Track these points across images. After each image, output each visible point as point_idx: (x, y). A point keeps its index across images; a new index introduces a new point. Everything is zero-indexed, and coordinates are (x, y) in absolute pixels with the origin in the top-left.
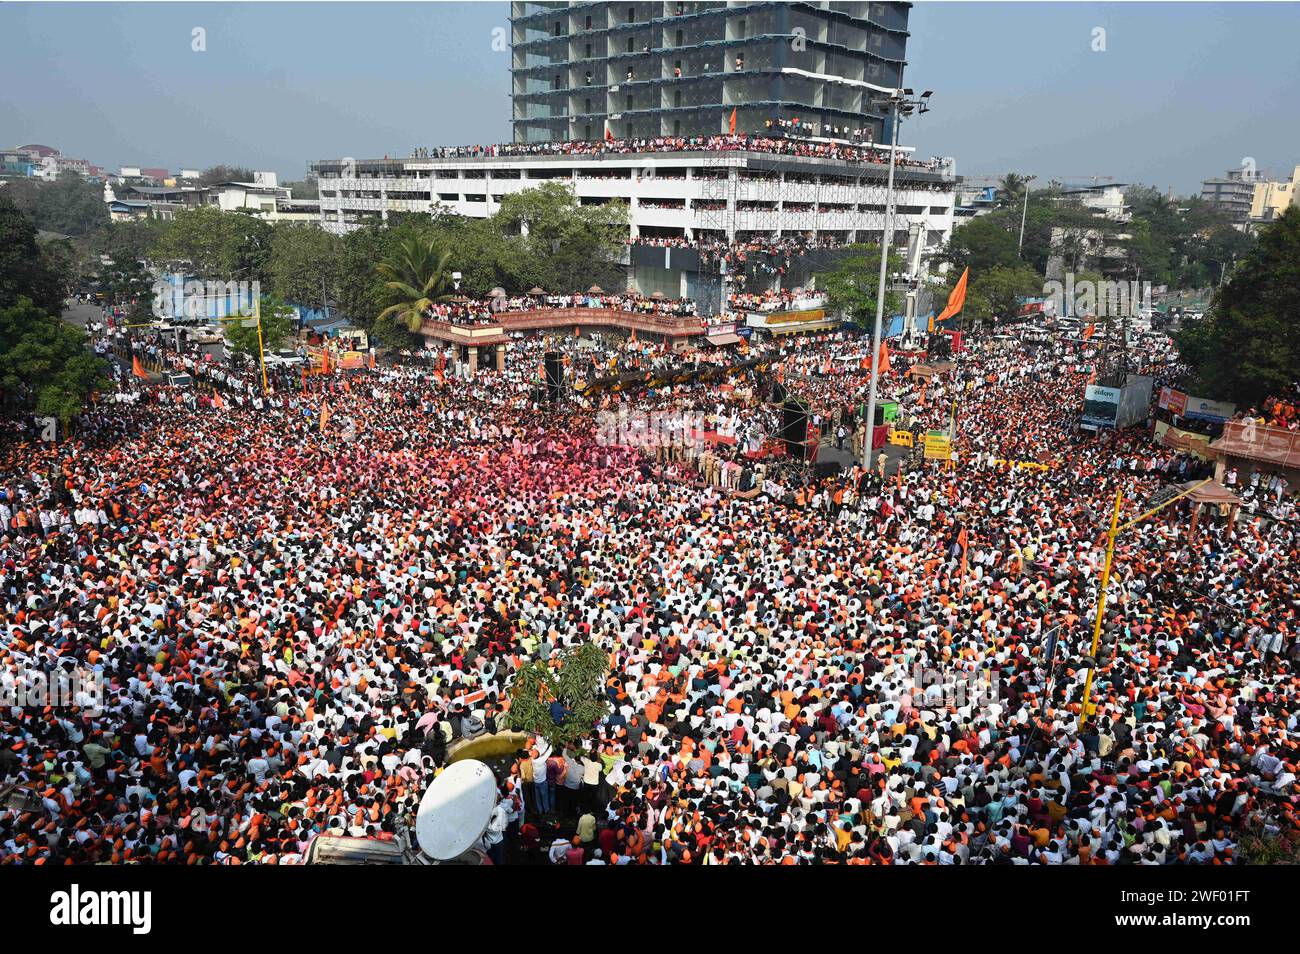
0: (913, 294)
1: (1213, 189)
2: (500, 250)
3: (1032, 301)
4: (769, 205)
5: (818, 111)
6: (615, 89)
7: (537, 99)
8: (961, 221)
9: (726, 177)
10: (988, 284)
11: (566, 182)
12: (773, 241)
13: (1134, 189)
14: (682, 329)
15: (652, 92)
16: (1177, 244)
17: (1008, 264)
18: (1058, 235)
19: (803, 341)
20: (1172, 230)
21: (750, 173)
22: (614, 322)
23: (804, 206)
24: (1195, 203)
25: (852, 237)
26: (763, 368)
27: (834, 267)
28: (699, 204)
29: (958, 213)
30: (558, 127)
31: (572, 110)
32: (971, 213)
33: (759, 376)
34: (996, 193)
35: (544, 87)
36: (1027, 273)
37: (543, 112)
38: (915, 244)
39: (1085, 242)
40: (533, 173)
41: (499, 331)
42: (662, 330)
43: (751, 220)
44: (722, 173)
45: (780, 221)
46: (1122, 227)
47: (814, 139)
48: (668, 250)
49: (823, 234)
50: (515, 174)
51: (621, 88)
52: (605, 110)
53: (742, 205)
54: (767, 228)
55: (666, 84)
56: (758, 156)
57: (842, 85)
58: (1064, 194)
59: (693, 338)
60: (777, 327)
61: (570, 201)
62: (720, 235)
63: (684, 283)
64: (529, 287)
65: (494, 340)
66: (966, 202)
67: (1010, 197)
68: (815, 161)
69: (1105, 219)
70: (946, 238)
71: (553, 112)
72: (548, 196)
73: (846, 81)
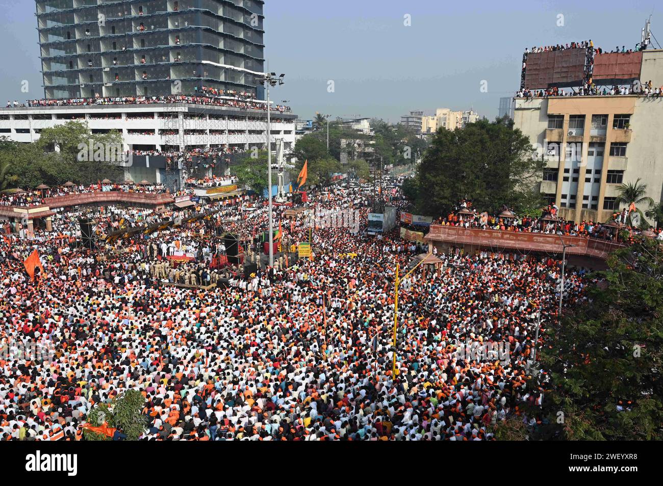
0: (281, 174)
1: (405, 120)
2: (44, 161)
3: (336, 174)
4: (202, 132)
5: (222, 83)
6: (107, 69)
7: (59, 74)
8: (299, 137)
9: (177, 117)
10: (316, 168)
11: (82, 121)
12: (207, 150)
13: (373, 120)
14: (160, 200)
15: (130, 72)
16: (394, 145)
17: (323, 157)
18: (344, 142)
19: (227, 202)
20: (392, 139)
21: (189, 115)
22: (119, 199)
23: (221, 132)
24: (399, 126)
25: (247, 147)
26: (209, 218)
27: (239, 163)
28: (163, 132)
29: (297, 133)
30: (74, 90)
31: (81, 80)
32: (302, 133)
33: (207, 222)
34: (313, 123)
35: (63, 68)
36: (333, 162)
37: (64, 81)
38: (279, 149)
39: (356, 145)
40: (59, 116)
41: (47, 208)
42: (148, 201)
43: (193, 140)
44: (175, 115)
45: (208, 140)
46: (371, 138)
47: (222, 97)
48: (147, 157)
49: (232, 146)
50: (49, 117)
51: (111, 69)
52: (102, 81)
53: (187, 132)
54: (202, 143)
55: (137, 67)
56: (193, 106)
57: (234, 70)
58: (344, 123)
59: (167, 204)
60: (213, 195)
61: (85, 132)
62: (177, 148)
63: (158, 175)
64: (63, 182)
65: (44, 214)
66: (299, 128)
67: (319, 124)
68: (224, 108)
69: (363, 135)
70: (293, 145)
71: (69, 81)
72: (71, 129)
73: (236, 68)
